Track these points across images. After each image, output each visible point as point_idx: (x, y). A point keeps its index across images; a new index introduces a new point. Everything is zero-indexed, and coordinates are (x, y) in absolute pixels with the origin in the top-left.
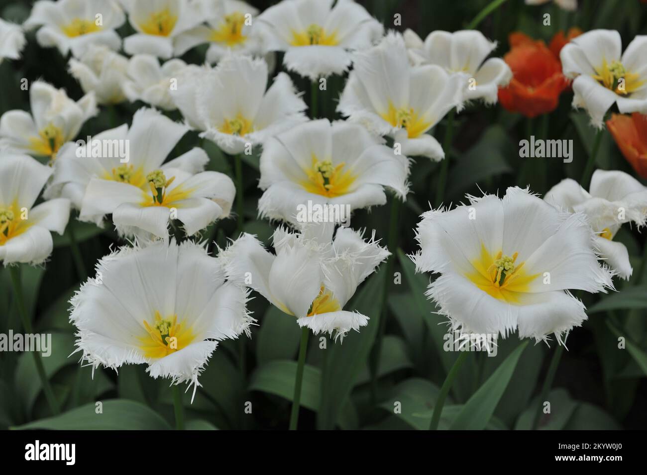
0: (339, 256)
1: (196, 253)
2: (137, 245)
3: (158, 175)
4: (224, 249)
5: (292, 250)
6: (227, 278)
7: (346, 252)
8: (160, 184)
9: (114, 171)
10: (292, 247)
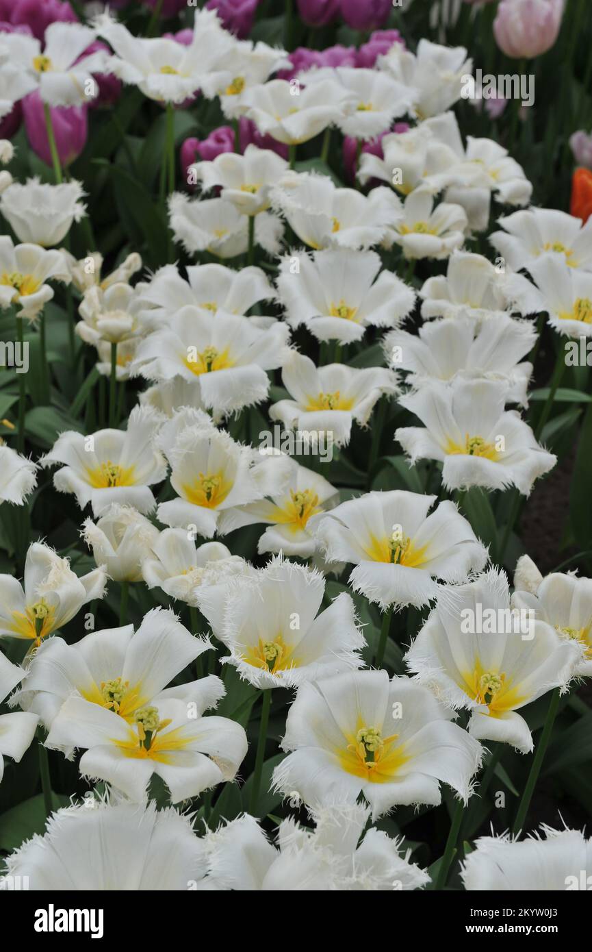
0: (357, 877)
1: (179, 826)
2: (106, 801)
3: (150, 713)
4: (214, 831)
5: (300, 853)
6: (208, 873)
7: (368, 873)
8: (151, 727)
9: (103, 686)
10: (299, 849)
